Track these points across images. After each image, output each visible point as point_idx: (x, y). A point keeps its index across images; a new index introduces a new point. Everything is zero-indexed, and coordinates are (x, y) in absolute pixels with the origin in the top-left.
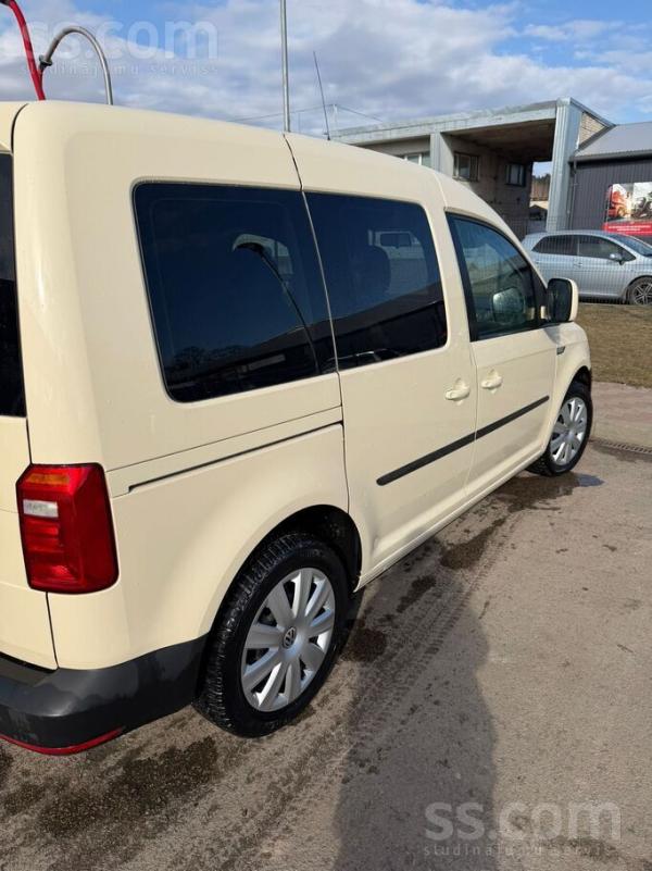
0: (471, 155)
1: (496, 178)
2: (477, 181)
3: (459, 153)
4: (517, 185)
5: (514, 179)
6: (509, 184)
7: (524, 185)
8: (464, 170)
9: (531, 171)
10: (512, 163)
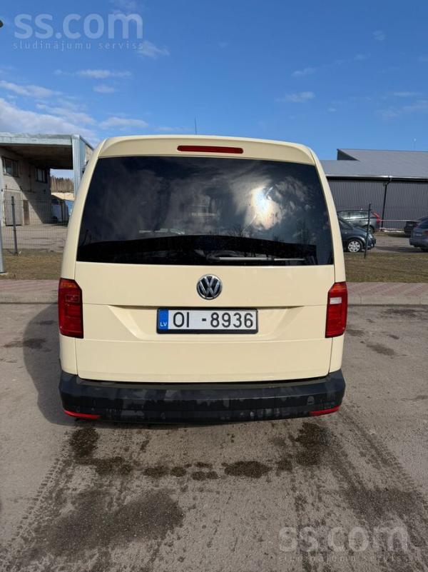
0: (13, 160)
1: (30, 176)
2: (18, 177)
3: (5, 158)
4: (42, 182)
5: (40, 179)
6: (37, 180)
7: (46, 182)
8: (9, 169)
9: (49, 174)
10: (37, 168)
